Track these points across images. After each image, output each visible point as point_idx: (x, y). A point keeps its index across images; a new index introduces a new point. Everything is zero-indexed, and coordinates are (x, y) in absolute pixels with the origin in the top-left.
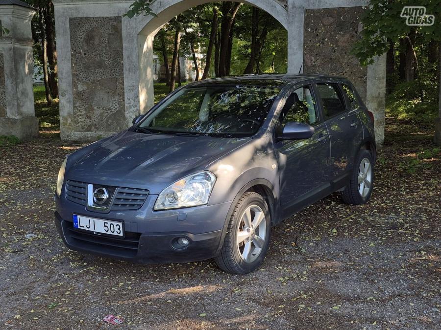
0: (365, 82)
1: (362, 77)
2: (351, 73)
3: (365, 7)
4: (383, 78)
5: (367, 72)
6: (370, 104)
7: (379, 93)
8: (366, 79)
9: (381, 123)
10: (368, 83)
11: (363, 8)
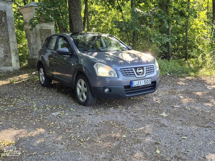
0: (9, 44)
1: (7, 42)
2: (3, 40)
3: (4, 11)
4: (16, 42)
5: (9, 40)
6: (12, 53)
7: (15, 49)
8: (9, 42)
9: (18, 61)
10: (10, 44)
11: (3, 11)
